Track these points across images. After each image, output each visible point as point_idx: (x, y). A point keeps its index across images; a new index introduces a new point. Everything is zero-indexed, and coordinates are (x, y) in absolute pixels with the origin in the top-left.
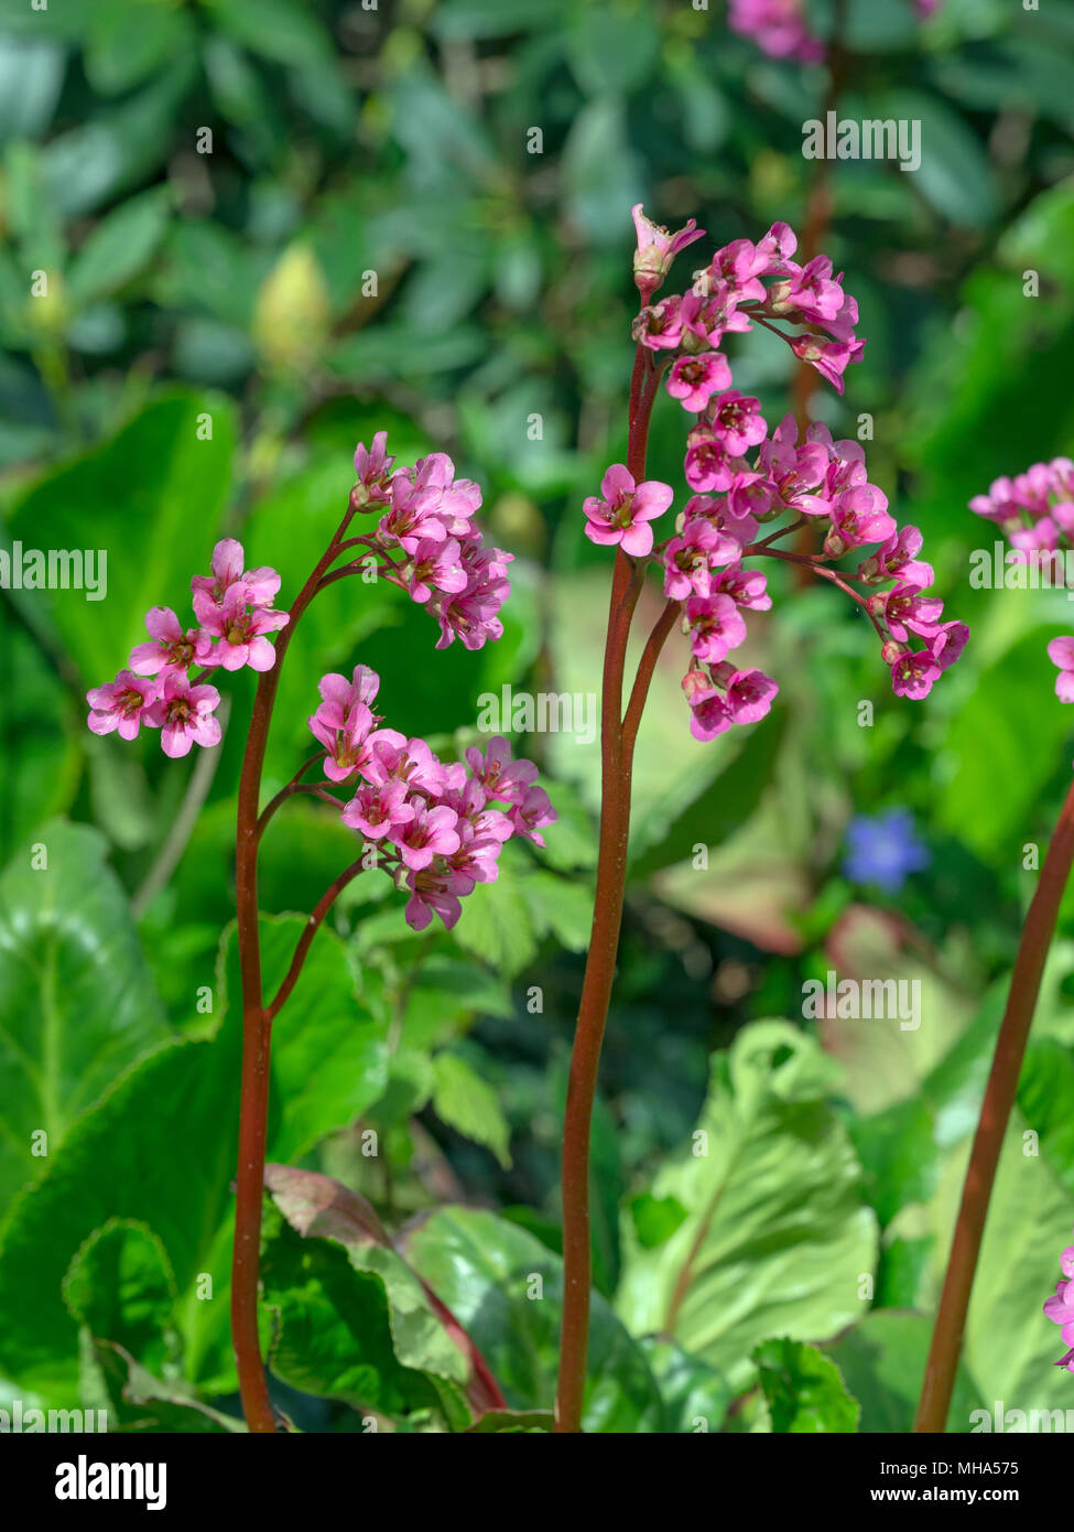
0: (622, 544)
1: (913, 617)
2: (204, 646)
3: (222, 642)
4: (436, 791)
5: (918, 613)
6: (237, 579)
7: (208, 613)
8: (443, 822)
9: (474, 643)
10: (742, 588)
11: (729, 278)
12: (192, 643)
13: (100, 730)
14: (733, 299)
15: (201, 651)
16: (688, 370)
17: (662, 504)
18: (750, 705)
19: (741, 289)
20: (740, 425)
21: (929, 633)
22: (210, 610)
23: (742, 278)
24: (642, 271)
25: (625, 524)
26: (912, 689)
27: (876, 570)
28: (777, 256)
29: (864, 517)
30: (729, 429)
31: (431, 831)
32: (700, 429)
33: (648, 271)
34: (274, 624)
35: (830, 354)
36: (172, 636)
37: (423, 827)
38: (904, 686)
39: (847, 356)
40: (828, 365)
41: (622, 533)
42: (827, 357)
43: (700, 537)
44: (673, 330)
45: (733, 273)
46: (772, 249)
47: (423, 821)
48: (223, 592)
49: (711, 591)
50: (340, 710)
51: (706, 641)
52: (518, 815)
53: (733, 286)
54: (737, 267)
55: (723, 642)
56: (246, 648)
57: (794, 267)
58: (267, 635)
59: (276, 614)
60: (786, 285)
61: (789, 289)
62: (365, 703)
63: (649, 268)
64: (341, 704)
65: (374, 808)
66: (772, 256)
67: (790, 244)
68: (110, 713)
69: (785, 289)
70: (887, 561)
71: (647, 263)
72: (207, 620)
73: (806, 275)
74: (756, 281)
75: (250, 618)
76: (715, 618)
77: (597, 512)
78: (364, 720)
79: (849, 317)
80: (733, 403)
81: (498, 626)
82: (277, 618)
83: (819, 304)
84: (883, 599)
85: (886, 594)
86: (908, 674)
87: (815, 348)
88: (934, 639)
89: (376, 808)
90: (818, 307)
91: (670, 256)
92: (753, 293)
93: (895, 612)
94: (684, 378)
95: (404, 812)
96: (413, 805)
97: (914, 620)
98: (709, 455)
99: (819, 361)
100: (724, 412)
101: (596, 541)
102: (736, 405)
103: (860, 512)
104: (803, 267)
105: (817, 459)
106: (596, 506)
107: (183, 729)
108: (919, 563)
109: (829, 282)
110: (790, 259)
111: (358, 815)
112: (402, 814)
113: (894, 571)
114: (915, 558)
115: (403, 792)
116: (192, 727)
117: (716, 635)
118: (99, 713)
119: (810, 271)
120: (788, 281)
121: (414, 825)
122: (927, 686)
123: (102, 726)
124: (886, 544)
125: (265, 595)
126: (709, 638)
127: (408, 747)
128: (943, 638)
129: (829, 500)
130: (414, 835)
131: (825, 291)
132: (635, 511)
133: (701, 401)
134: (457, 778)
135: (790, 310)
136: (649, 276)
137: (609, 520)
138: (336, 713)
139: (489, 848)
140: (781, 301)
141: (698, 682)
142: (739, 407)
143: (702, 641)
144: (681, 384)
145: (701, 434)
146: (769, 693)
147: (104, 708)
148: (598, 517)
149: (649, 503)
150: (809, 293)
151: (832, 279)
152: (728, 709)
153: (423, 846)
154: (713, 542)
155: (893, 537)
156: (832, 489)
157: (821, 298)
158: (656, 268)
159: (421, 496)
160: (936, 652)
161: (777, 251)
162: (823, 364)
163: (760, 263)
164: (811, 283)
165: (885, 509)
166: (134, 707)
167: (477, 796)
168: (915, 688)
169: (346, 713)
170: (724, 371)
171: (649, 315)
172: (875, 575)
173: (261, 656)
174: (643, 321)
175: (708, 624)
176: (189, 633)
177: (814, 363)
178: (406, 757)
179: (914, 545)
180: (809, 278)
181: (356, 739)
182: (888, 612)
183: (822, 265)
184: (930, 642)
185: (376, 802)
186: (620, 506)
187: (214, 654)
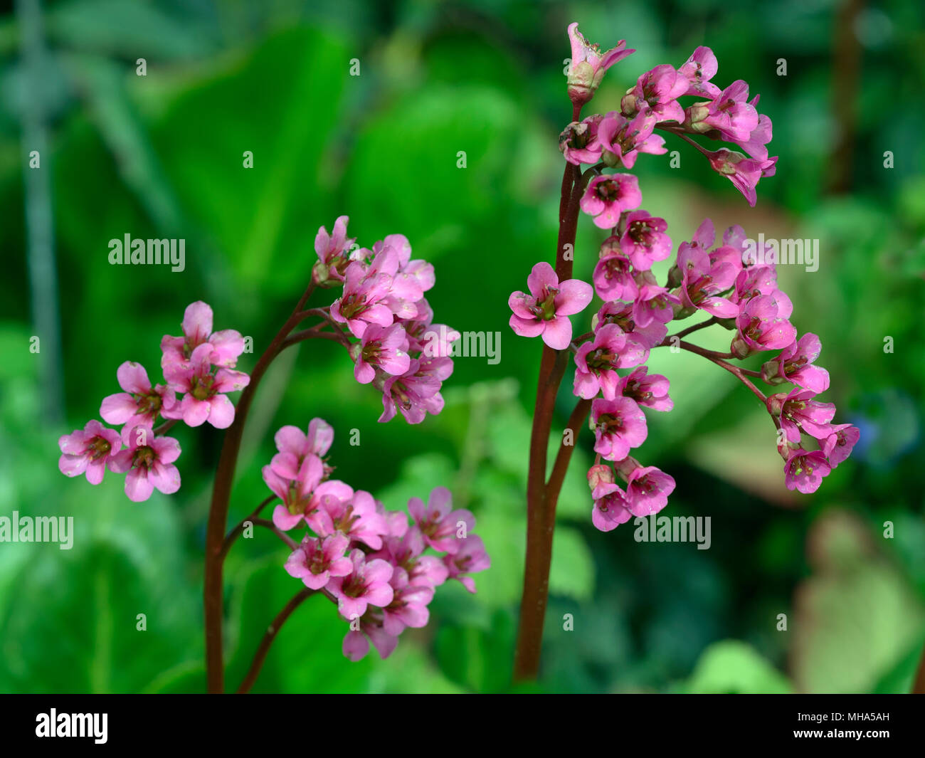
0: (543, 336)
1: (808, 418)
2: (169, 401)
3: (187, 398)
4: (376, 544)
5: (812, 415)
6: (205, 340)
7: (175, 371)
8: (379, 573)
9: (414, 418)
10: (647, 389)
11: (651, 99)
12: (160, 396)
13: (70, 472)
14: (650, 121)
15: (168, 404)
16: (602, 189)
17: (582, 301)
18: (648, 498)
19: (662, 110)
20: (648, 243)
21: (820, 434)
22: (177, 368)
23: (664, 100)
24: (575, 85)
25: (548, 316)
26: (804, 483)
27: (776, 372)
28: (696, 79)
29: (768, 324)
30: (636, 245)
31: (367, 583)
32: (612, 243)
33: (580, 86)
34: (235, 384)
35: (743, 170)
36: (143, 390)
37: (360, 578)
38: (795, 481)
39: (759, 173)
40: (742, 179)
41: (544, 326)
42: (741, 173)
43: (610, 341)
44: (594, 146)
45: (656, 95)
46: (693, 73)
47: (361, 572)
48: (192, 350)
49: (616, 394)
50: (295, 460)
51: (610, 438)
52: (452, 562)
53: (654, 107)
54: (659, 89)
55: (626, 441)
56: (208, 405)
57: (714, 90)
58: (229, 395)
59: (238, 375)
60: (706, 106)
61: (708, 110)
62: (317, 455)
63: (581, 82)
64: (296, 454)
65: (316, 559)
66: (693, 79)
67: (711, 66)
68: (79, 456)
69: (703, 111)
70: (785, 366)
71: (579, 78)
72: (173, 377)
73: (724, 98)
74: (676, 103)
75: (213, 378)
76: (619, 419)
77: (523, 305)
78: (315, 470)
79: (764, 135)
80: (641, 222)
81: (439, 400)
82: (239, 379)
83: (733, 125)
84: (780, 401)
85: (784, 396)
86: (799, 470)
87: (730, 164)
88: (826, 440)
89: (318, 559)
90: (734, 128)
91: (601, 71)
92: (673, 114)
93: (790, 415)
94: (598, 195)
95: (344, 564)
96: (352, 558)
97: (808, 421)
98: (617, 269)
99: (733, 175)
100: (632, 229)
101: (519, 333)
102: (644, 224)
103: (765, 319)
104: (722, 90)
105: (729, 265)
106: (522, 299)
107: (146, 476)
108: (817, 368)
109: (745, 104)
110: (711, 81)
111: (301, 565)
112: (341, 567)
113: (793, 374)
114: (814, 363)
115: (344, 546)
116: (154, 474)
117: (619, 434)
118: (69, 456)
119: (727, 95)
120: (707, 103)
121: (353, 578)
122: (817, 481)
123: (72, 469)
124: (787, 350)
125: (230, 357)
126: (614, 436)
127: (354, 499)
128: (835, 438)
129: (739, 303)
130: (353, 586)
131: (741, 113)
132: (557, 306)
133: (612, 218)
134: (399, 527)
135: (708, 130)
136: (580, 90)
137: (533, 313)
138: (290, 463)
139: (422, 594)
140: (700, 121)
141: (601, 475)
142: (648, 226)
143: (606, 438)
144: (595, 200)
145: (611, 247)
146: (667, 488)
147: (74, 453)
148: (522, 309)
149: (571, 299)
150: (725, 116)
151: (747, 102)
152: (627, 504)
153: (360, 595)
154: (622, 346)
155: (793, 344)
156: (741, 293)
157: (737, 119)
158: (587, 83)
159: (372, 282)
160: (827, 452)
161: (698, 74)
162: (736, 178)
163: (681, 87)
164: (728, 106)
165: (787, 317)
166: (102, 453)
167: (416, 542)
168: (807, 482)
169: (299, 463)
170: (635, 191)
171: (573, 131)
172: (775, 377)
173: (221, 414)
174: (568, 137)
175: (612, 422)
176: (158, 388)
177: (729, 177)
178: (351, 509)
179: (813, 351)
180: (727, 101)
181: (307, 488)
182: (785, 412)
183: (739, 89)
184: (821, 443)
185: (319, 553)
186: (545, 300)
187: (178, 409)
